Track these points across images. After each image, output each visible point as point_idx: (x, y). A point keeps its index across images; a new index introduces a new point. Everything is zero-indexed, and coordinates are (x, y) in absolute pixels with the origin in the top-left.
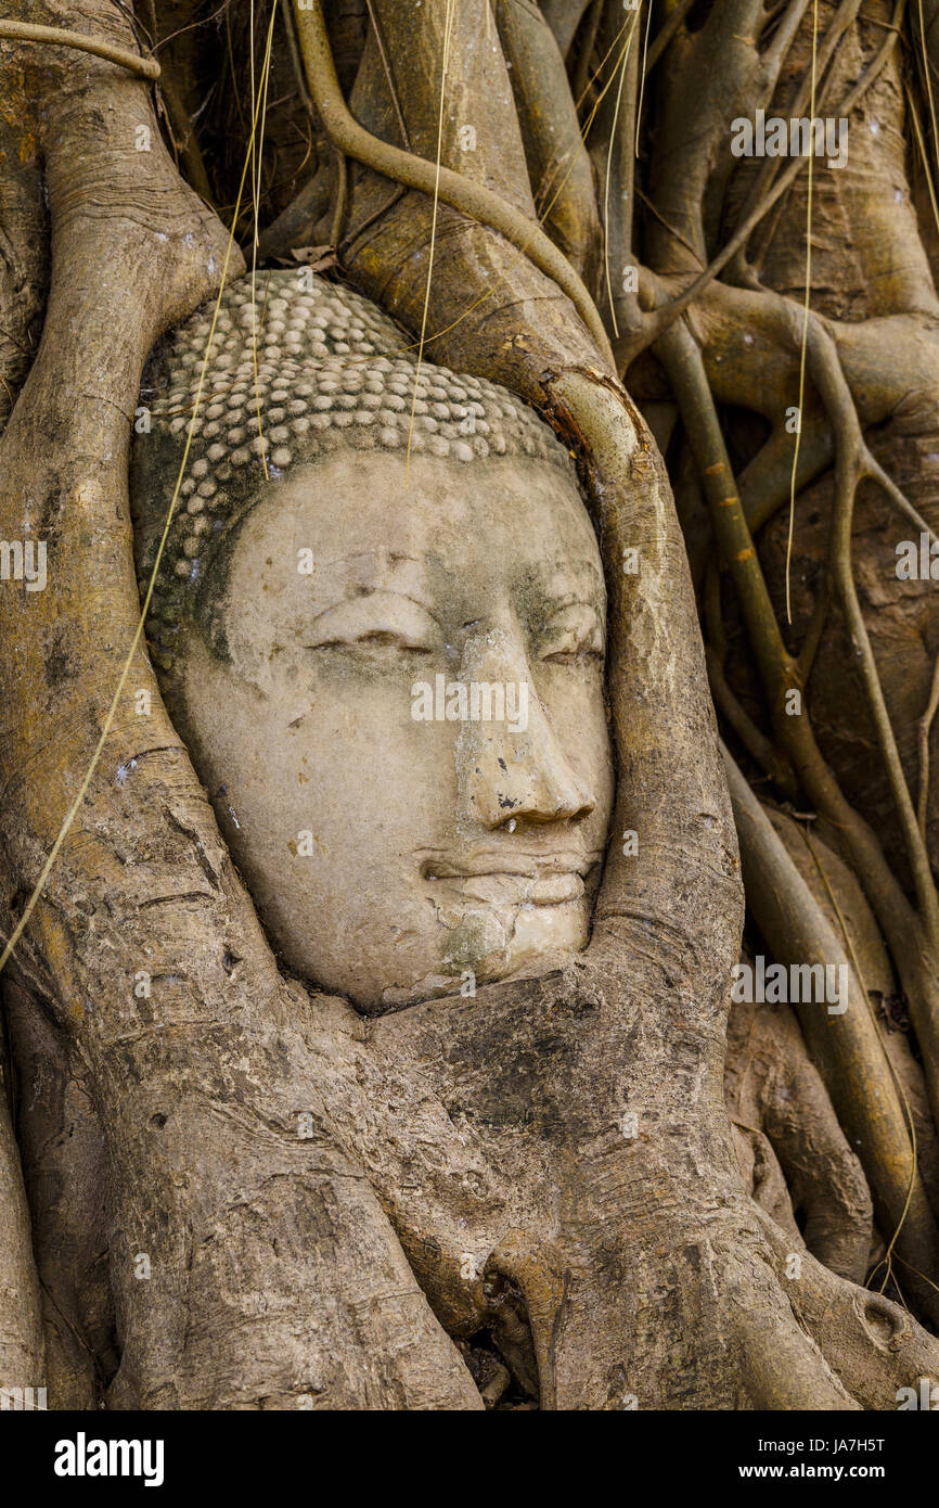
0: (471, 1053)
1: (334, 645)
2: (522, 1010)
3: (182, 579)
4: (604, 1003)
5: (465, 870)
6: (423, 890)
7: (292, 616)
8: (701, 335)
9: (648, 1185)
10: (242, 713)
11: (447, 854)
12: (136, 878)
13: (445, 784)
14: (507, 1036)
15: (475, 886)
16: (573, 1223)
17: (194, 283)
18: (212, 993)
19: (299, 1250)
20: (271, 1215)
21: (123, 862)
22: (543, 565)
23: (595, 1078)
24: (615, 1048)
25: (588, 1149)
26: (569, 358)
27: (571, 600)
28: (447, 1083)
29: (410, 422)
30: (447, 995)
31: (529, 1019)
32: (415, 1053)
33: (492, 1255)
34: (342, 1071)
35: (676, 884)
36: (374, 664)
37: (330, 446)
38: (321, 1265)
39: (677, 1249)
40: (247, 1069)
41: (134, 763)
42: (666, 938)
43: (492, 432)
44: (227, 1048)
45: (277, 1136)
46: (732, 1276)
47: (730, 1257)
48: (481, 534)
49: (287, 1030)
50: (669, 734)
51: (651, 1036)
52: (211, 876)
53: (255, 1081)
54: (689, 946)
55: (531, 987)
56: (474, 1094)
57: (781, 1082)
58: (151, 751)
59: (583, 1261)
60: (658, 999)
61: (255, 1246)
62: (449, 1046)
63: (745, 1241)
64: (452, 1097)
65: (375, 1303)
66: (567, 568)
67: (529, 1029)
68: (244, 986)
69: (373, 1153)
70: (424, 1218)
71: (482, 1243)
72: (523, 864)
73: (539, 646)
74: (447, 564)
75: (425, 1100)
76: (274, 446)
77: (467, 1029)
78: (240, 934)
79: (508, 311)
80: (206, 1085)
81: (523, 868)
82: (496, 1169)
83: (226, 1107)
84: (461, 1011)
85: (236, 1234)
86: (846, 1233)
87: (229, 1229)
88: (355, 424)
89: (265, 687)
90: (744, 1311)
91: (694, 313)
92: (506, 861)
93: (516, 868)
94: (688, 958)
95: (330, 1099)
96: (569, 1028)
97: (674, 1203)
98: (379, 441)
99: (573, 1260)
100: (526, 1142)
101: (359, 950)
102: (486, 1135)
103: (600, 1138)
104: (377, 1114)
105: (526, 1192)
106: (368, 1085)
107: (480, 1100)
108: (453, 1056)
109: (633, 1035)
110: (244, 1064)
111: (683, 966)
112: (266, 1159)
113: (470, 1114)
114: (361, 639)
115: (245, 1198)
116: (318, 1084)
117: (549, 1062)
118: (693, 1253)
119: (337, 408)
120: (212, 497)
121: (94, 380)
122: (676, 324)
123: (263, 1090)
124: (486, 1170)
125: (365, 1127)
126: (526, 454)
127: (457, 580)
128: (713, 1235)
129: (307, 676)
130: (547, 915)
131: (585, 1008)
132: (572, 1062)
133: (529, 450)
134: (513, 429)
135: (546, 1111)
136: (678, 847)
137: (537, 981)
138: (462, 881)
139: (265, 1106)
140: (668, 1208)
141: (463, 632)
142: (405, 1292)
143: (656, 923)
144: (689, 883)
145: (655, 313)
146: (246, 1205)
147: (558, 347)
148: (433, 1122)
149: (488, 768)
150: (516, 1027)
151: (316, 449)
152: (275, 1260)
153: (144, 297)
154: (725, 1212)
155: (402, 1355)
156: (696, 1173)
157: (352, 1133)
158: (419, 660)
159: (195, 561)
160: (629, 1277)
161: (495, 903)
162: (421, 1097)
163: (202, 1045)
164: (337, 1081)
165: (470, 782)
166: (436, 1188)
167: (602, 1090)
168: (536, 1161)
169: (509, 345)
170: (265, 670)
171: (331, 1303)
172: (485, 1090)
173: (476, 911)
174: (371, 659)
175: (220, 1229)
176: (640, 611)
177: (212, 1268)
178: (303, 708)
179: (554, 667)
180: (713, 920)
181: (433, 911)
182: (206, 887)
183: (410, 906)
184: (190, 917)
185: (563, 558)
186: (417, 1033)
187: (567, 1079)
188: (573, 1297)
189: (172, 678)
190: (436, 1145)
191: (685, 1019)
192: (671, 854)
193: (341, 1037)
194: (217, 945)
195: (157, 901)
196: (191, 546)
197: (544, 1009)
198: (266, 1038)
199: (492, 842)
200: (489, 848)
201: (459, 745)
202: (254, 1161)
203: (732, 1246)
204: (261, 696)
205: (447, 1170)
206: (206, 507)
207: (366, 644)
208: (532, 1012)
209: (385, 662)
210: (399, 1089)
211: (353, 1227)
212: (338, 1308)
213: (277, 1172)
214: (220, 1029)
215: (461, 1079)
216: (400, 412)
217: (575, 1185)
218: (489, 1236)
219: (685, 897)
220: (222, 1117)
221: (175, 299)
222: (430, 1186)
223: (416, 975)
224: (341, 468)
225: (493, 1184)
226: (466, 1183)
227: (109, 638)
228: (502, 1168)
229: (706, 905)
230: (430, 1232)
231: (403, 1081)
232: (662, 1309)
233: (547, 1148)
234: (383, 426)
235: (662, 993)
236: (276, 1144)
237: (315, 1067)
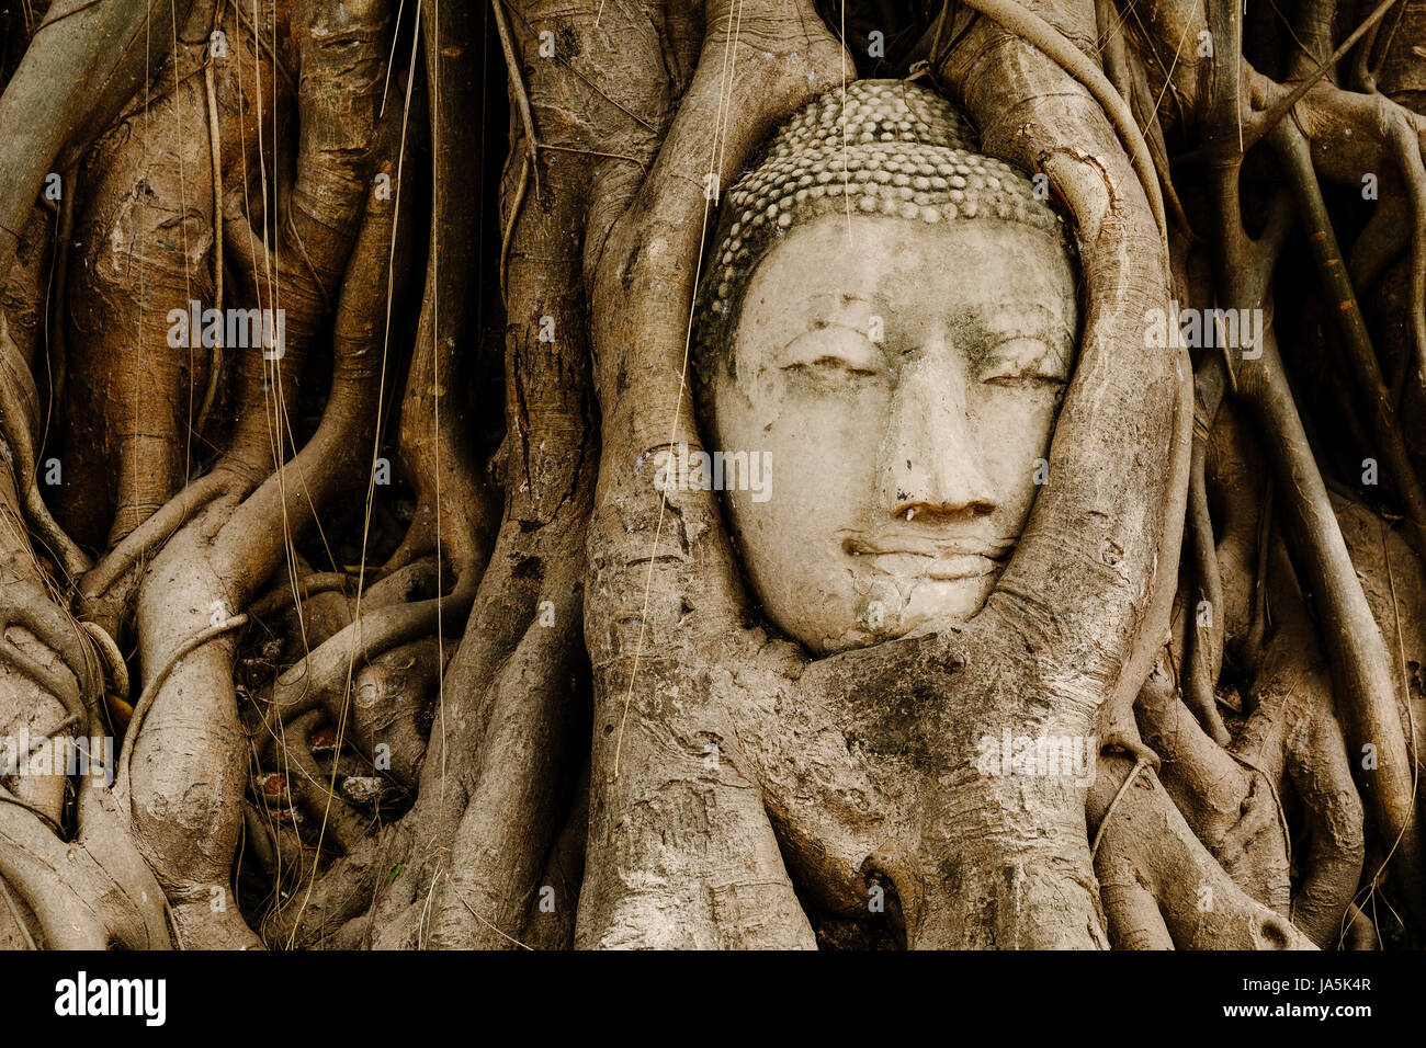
0: (867, 694)
1: (799, 366)
2: (905, 663)
3: (717, 315)
4: (968, 662)
5: (876, 548)
6: (845, 562)
7: (771, 344)
8: (1307, 129)
9: (984, 814)
10: (739, 419)
11: (862, 535)
12: (632, 542)
13: (866, 479)
14: (894, 683)
15: (883, 562)
16: (929, 838)
17: (794, 90)
18: (662, 634)
19: (678, 841)
20: (663, 811)
21: (626, 530)
22: (986, 306)
23: (957, 722)
24: (976, 699)
25: (944, 780)
26: (1061, 141)
27: (1014, 335)
28: (846, 718)
29: (889, 191)
30: (864, 647)
31: (909, 670)
32: (824, 692)
33: (868, 858)
34: (759, 702)
35: (1053, 567)
36: (826, 383)
37: (819, 211)
38: (694, 854)
39: (998, 869)
40: (675, 695)
41: (648, 454)
42: (1033, 612)
43: (965, 199)
44: (663, 678)
45: (682, 750)
46: (1034, 896)
47: (1037, 880)
48: (928, 281)
49: (718, 667)
50: (1080, 445)
51: (1008, 691)
52: (685, 545)
53: (679, 705)
54: (1053, 619)
55: (913, 646)
56: (867, 727)
57: (1304, 731)
58: (662, 446)
59: (933, 870)
60: (1017, 662)
61: (648, 834)
62: (849, 688)
63: (1056, 867)
64: (850, 729)
65: (733, 888)
66: (1012, 309)
67: (909, 679)
68: (689, 631)
69: (775, 768)
70: (812, 824)
71: (863, 847)
72: (922, 546)
73: (980, 371)
74: (892, 304)
75: (825, 729)
76: (781, 211)
77: (864, 675)
78: (701, 589)
79: (1024, 106)
80: (642, 706)
81: (923, 549)
82: (877, 790)
83: (651, 724)
84: (863, 661)
85: (637, 824)
86: (1333, 859)
87: (633, 819)
88: (842, 194)
89: (753, 399)
90: (1037, 926)
91: (1302, 110)
92: (907, 543)
93: (916, 549)
94: (1049, 630)
95: (740, 723)
96: (940, 681)
97: (1001, 830)
98: (859, 208)
99: (926, 868)
100: (903, 770)
101: (801, 607)
102: (872, 761)
103: (956, 772)
104: (782, 737)
105: (903, 810)
106: (782, 714)
107: (871, 733)
108: (852, 696)
109: (991, 690)
110: (674, 691)
111: (1044, 636)
112: (669, 767)
113: (862, 744)
114: (816, 363)
115: (646, 797)
116: (732, 711)
117: (923, 707)
118: (1009, 872)
119: (834, 182)
120: (737, 251)
121: (682, 164)
122: (1284, 120)
123: (682, 713)
124: (869, 790)
125: (770, 748)
126: (999, 217)
127: (899, 316)
128: (1027, 860)
129: (780, 390)
130: (943, 589)
131: (952, 666)
132: (941, 709)
133: (1002, 214)
134: (990, 198)
135: (918, 746)
136: (1061, 537)
137: (917, 640)
138: (874, 557)
139: (680, 727)
140: (996, 834)
141: (902, 358)
142: (762, 882)
143: (1027, 599)
144: (1064, 568)
145: (1264, 112)
146: (647, 802)
147: (1054, 132)
148: (829, 748)
149: (899, 467)
150: (900, 677)
151: (809, 213)
152: (660, 846)
153: (743, 101)
154: (1042, 841)
155: (749, 932)
156: (1023, 807)
157: (758, 751)
158: (865, 380)
159: (726, 301)
160: (964, 887)
161: (898, 576)
162: (821, 727)
163: (646, 674)
164: (752, 710)
165: (884, 478)
166: (825, 800)
167: (962, 732)
168: (910, 785)
169: (1021, 131)
170: (754, 385)
171: (695, 886)
172: (875, 725)
173: (881, 581)
174: (824, 378)
175: (627, 819)
176: (1091, 345)
177: (617, 849)
178: (773, 417)
179: (995, 388)
180: (1083, 599)
181: (851, 580)
182: (679, 552)
183: (833, 575)
184: (660, 575)
185: (1008, 301)
186: (827, 676)
187: (936, 721)
188: (928, 898)
189: (709, 391)
190: (827, 766)
191: (1038, 680)
192: (1054, 543)
193: (770, 674)
194: (675, 598)
195: (640, 561)
196: (723, 289)
197: (920, 664)
198: (696, 672)
199: (896, 526)
200: (893, 532)
201: (882, 448)
202: (660, 768)
203: (1042, 870)
204: (750, 406)
205: (833, 787)
206: (733, 259)
207: (821, 366)
208: (912, 664)
209: (835, 381)
210: (805, 719)
211: (725, 827)
212: (701, 890)
213: (674, 778)
214: (661, 663)
215: (859, 715)
216: (885, 184)
217: (935, 809)
218: (871, 842)
219: (1057, 579)
220: (647, 732)
221: (775, 102)
222: (820, 798)
223: (840, 629)
224: (823, 229)
225: (873, 801)
226: (849, 798)
227: (651, 359)
228: (883, 789)
229: (1078, 586)
230: (817, 835)
231: (810, 713)
232: (981, 916)
233: (918, 775)
234: (865, 195)
235: (1021, 657)
236: (680, 756)
237: (736, 698)
